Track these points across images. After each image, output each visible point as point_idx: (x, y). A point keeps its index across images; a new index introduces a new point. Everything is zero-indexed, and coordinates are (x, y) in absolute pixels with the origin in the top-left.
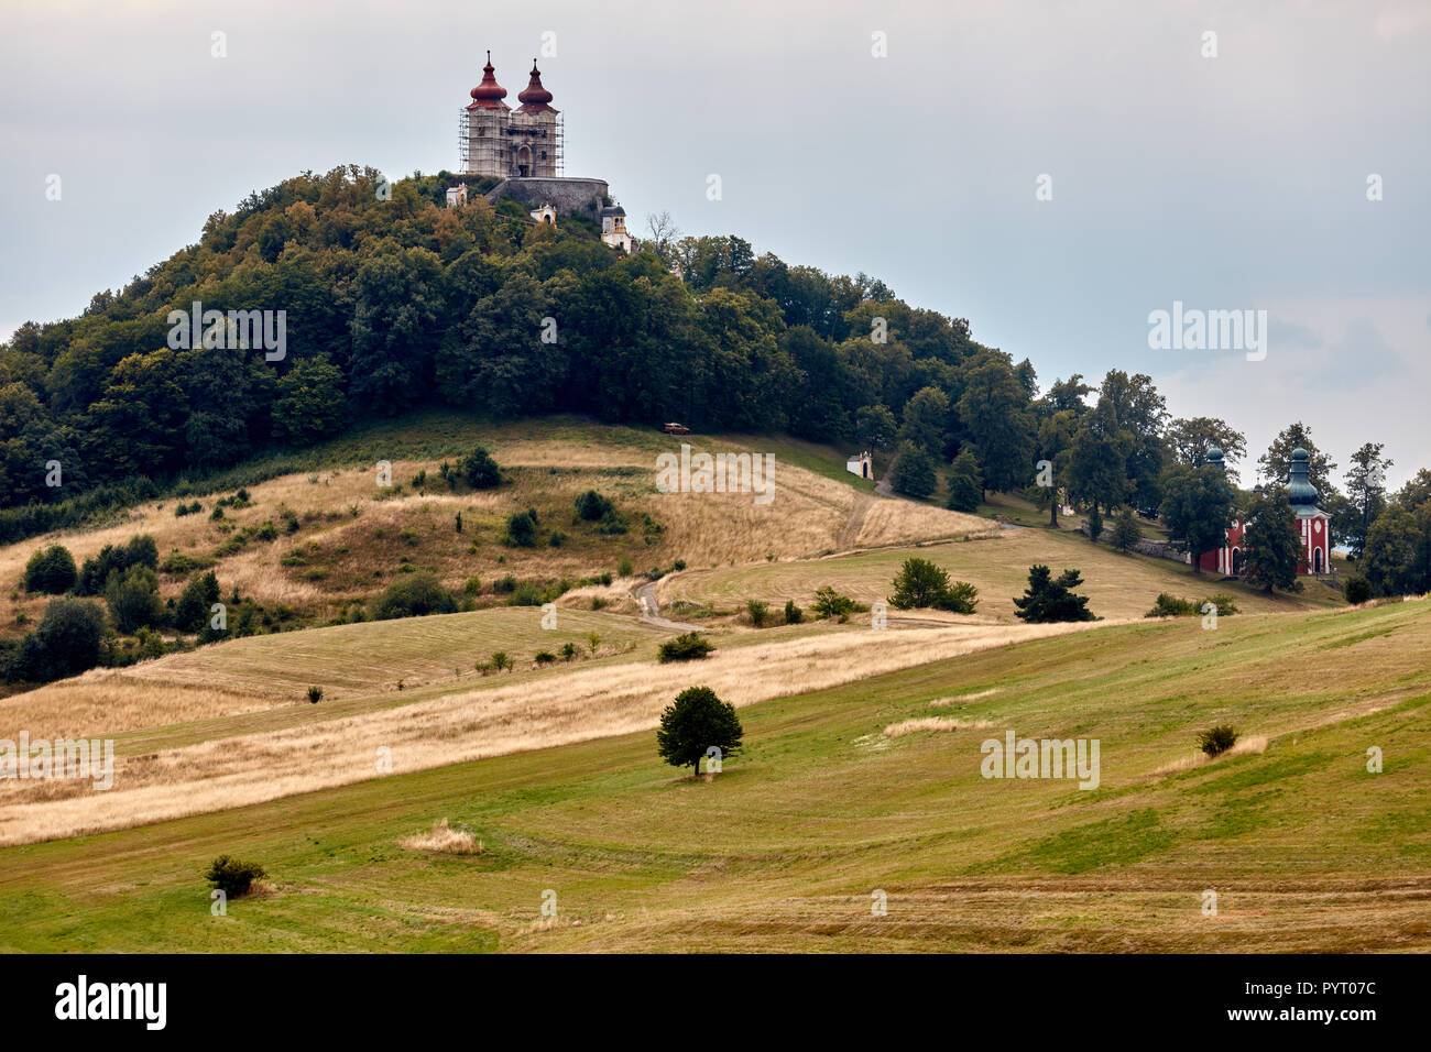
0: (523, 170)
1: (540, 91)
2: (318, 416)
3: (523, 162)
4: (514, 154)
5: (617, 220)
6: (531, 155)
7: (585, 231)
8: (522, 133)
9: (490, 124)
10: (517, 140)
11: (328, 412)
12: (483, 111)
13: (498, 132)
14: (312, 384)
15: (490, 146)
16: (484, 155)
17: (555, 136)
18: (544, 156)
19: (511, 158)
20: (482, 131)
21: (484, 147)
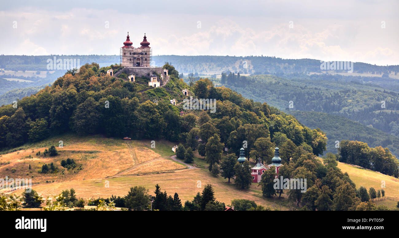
0: (138, 64)
1: (146, 42)
2: (37, 134)
3: (138, 62)
4: (135, 60)
5: (154, 78)
6: (141, 60)
7: (144, 82)
8: (137, 54)
9: (127, 52)
10: (135, 56)
11: (41, 133)
12: (125, 49)
13: (129, 54)
14: (38, 126)
15: (127, 58)
16: (125, 60)
17: (149, 54)
18: (146, 60)
19: (134, 61)
20: (125, 54)
21: (125, 58)
